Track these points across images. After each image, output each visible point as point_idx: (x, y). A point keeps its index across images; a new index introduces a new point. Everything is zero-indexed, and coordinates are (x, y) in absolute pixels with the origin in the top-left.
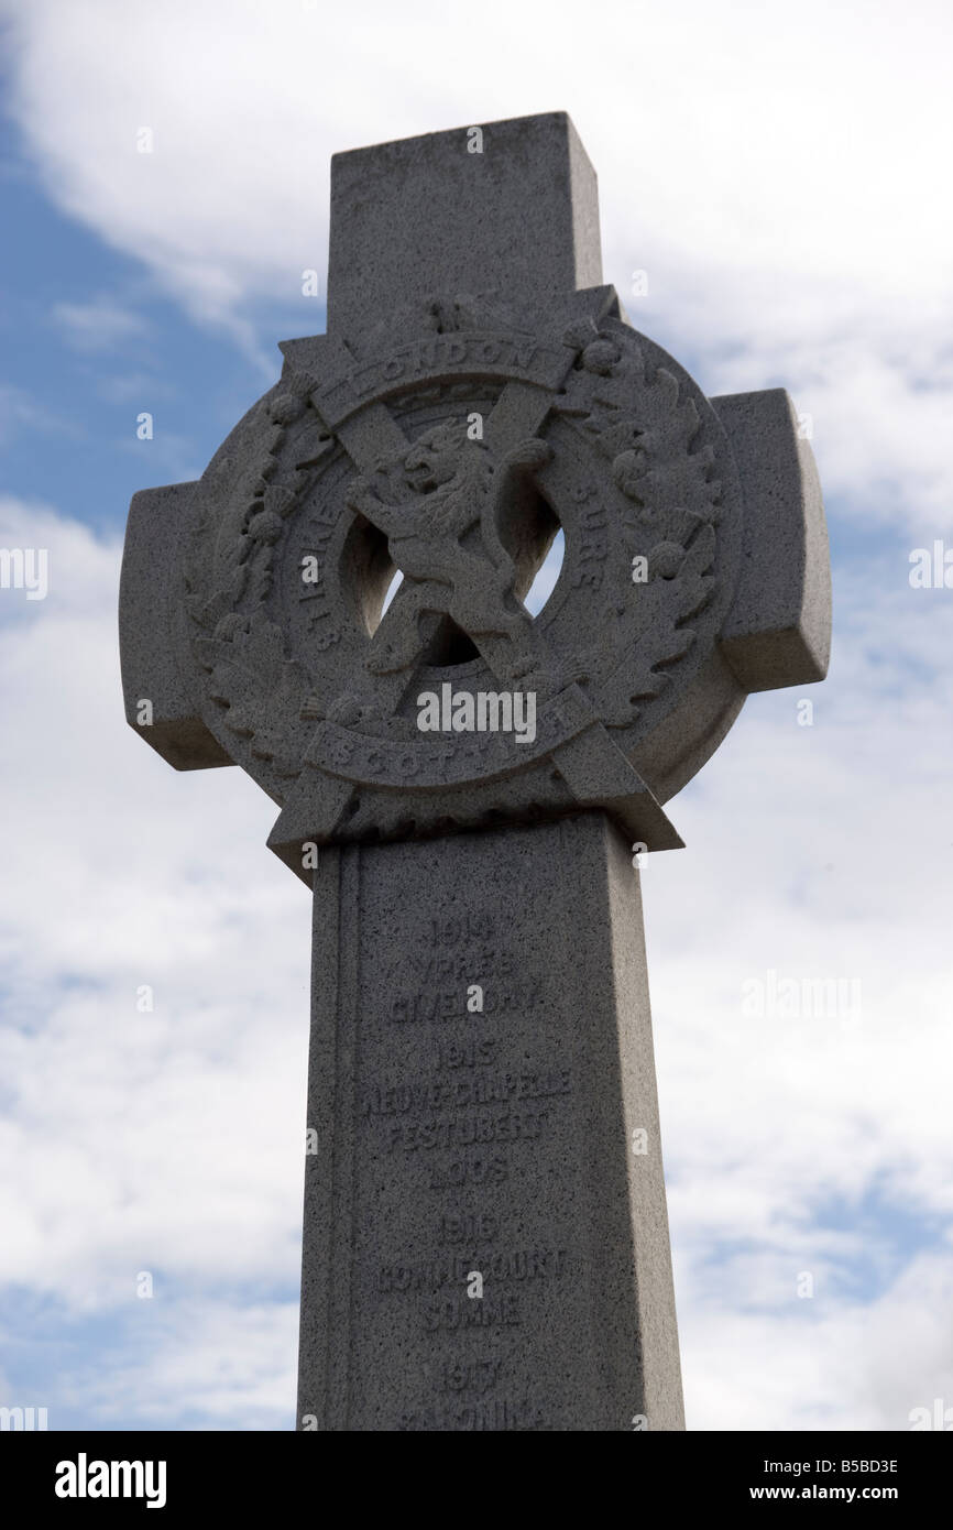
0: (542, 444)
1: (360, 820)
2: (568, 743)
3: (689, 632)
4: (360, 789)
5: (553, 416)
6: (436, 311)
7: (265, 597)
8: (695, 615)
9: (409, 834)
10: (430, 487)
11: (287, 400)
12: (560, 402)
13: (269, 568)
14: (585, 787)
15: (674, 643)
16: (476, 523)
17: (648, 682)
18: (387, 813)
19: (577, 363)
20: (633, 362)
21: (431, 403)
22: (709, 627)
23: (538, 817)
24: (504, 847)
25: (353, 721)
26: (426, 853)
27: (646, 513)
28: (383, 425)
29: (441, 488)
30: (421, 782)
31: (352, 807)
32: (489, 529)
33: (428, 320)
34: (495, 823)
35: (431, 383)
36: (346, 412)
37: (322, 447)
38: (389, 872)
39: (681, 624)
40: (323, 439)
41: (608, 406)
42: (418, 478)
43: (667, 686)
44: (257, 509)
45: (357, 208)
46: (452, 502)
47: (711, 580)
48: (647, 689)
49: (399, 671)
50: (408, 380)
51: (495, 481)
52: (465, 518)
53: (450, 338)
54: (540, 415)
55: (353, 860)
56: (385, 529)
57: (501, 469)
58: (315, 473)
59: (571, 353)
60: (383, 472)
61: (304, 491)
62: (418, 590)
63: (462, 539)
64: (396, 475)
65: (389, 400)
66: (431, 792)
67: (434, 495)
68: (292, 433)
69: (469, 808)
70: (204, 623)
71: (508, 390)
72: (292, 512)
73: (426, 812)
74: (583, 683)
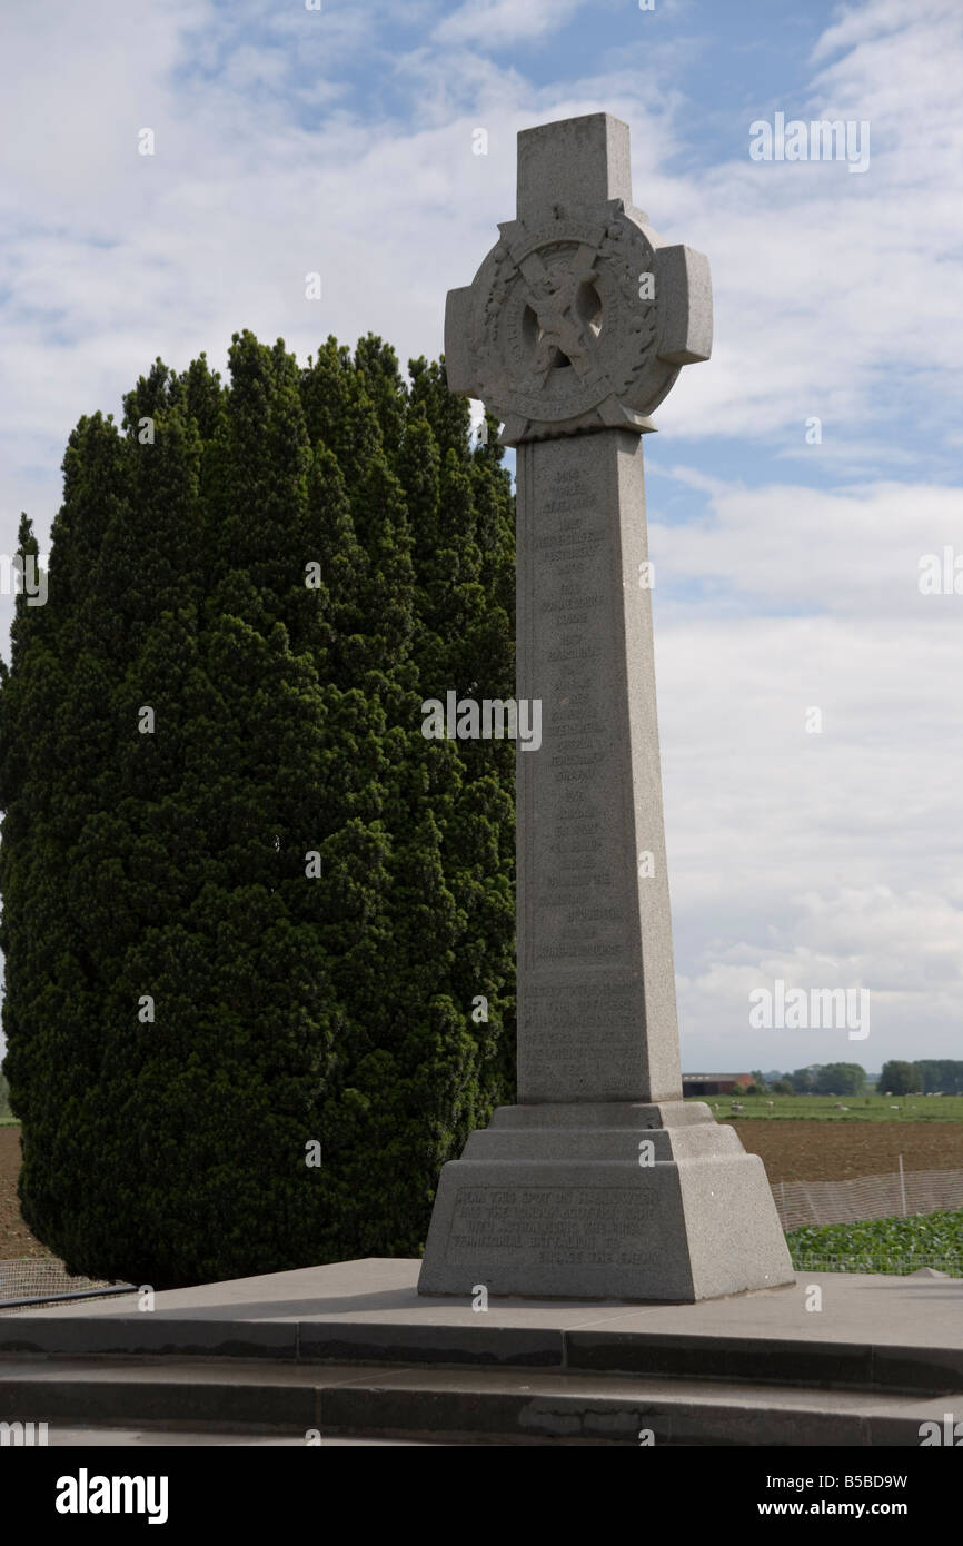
0: (593, 272)
1: (531, 433)
2: (601, 402)
3: (645, 355)
4: (530, 421)
5: (598, 259)
6: (556, 209)
7: (495, 340)
8: (648, 347)
9: (548, 438)
10: (552, 292)
11: (501, 252)
12: (599, 253)
13: (496, 327)
14: (609, 421)
15: (639, 359)
16: (569, 308)
17: (630, 376)
18: (540, 430)
19: (606, 235)
20: (626, 236)
21: (554, 251)
22: (653, 351)
23: (595, 430)
24: (583, 442)
25: (526, 394)
26: (555, 445)
27: (630, 303)
28: (535, 261)
29: (557, 292)
30: (550, 419)
31: (529, 427)
32: (574, 310)
33: (552, 214)
34: (579, 433)
35: (553, 244)
36: (522, 258)
37: (514, 272)
38: (543, 453)
39: (643, 351)
40: (515, 268)
41: (618, 255)
42: (548, 288)
43: (637, 378)
44: (491, 300)
45: (527, 158)
46: (559, 300)
47: (654, 332)
48: (631, 380)
49: (543, 371)
50: (544, 243)
51: (575, 290)
52: (565, 307)
53: (560, 224)
54: (593, 258)
55: (530, 449)
56: (536, 310)
57: (578, 284)
58: (512, 283)
59: (603, 231)
60: (536, 285)
61: (508, 292)
62: (548, 337)
63: (564, 314)
64: (540, 287)
65: (538, 251)
66: (555, 422)
67: (555, 295)
68: (503, 265)
69: (570, 428)
70: (474, 351)
71: (581, 247)
72: (504, 301)
73: (555, 430)
74: (607, 376)
